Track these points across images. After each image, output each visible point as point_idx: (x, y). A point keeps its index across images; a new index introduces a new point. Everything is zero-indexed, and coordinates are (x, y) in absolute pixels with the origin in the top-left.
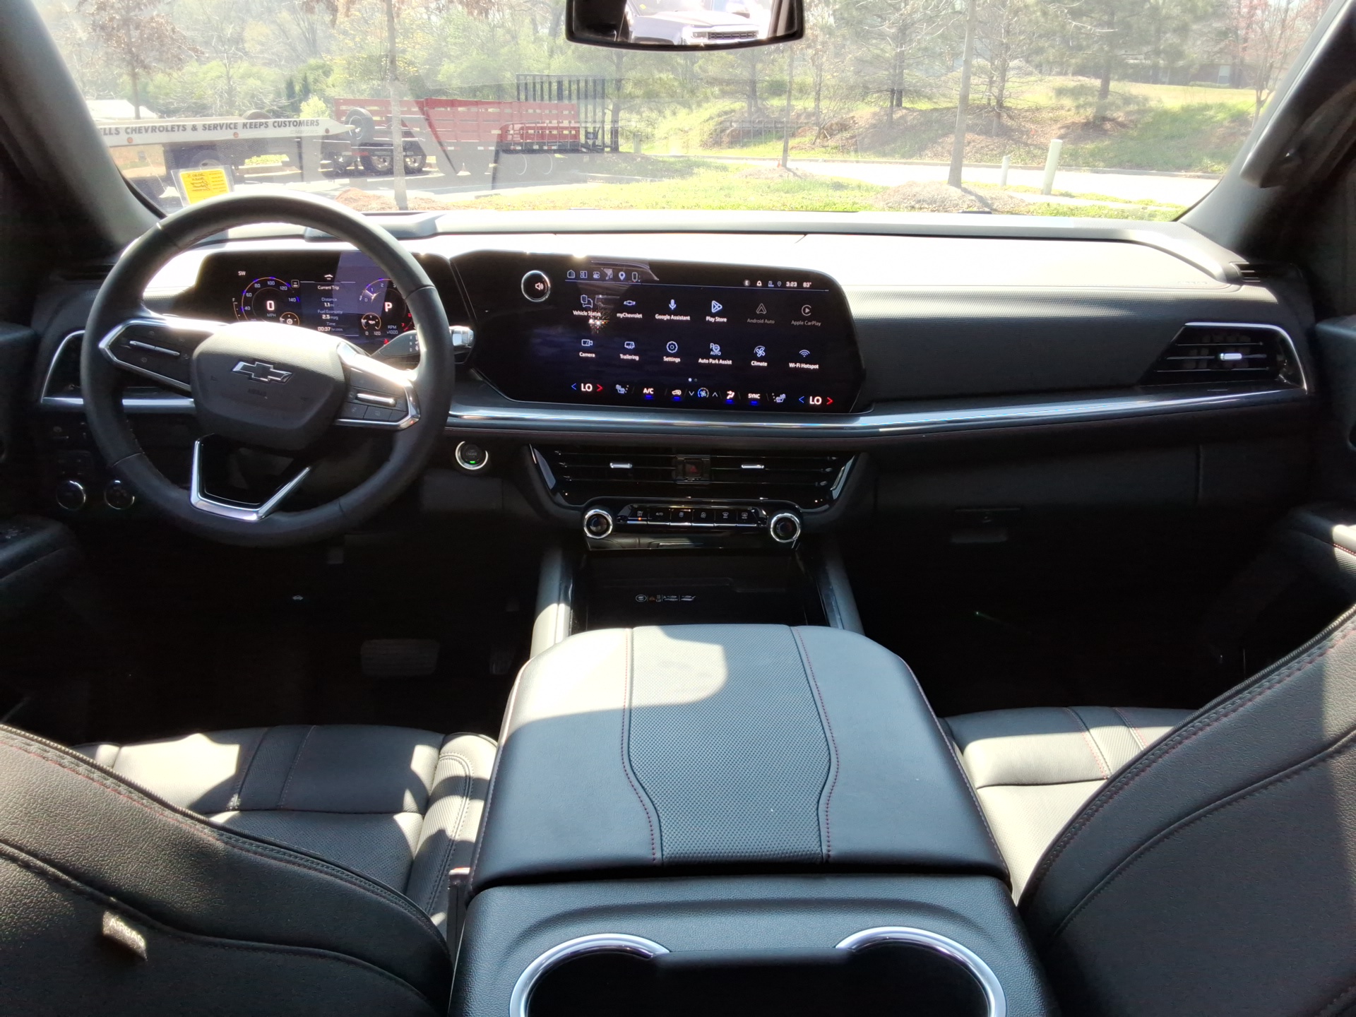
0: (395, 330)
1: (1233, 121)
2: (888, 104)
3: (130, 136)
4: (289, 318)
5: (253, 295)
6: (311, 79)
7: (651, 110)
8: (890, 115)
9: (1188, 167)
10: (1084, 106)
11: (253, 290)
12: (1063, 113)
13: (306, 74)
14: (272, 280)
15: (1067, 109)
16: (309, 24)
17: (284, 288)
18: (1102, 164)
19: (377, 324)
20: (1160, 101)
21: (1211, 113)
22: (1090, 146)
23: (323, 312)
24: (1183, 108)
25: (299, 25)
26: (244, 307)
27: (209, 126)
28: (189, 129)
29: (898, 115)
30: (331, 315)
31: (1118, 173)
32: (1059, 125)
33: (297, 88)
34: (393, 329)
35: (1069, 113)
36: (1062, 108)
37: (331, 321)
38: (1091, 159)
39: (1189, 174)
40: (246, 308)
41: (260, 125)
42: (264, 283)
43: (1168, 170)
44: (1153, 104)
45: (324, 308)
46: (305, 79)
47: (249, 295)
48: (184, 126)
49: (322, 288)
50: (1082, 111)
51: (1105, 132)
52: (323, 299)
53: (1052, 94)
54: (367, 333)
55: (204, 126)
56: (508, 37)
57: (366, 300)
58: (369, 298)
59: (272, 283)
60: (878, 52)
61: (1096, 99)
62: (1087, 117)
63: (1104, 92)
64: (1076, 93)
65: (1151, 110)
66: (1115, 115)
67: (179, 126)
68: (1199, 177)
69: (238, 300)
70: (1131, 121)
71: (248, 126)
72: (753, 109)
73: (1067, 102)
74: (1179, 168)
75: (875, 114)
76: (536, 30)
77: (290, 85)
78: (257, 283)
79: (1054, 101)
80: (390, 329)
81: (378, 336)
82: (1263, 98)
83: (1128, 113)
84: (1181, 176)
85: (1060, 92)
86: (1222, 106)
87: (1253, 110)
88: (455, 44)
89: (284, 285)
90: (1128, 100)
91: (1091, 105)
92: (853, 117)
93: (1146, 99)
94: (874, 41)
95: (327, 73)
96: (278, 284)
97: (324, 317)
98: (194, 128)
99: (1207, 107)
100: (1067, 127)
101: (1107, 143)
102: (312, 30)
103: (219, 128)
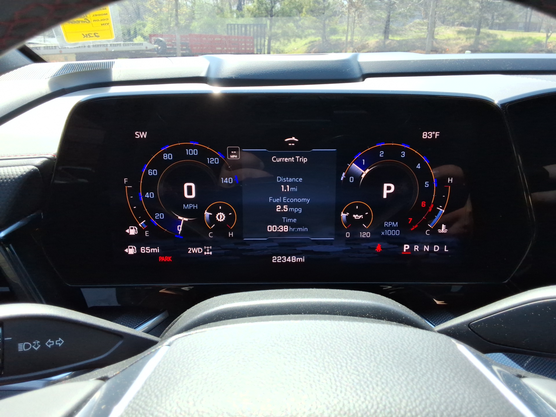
0: (395, 228)
1: (536, 45)
2: (383, 38)
3: (61, 49)
4: (220, 211)
5: (159, 173)
6: (137, 29)
7: (284, 39)
8: (384, 42)
10: (470, 38)
11: (159, 164)
12: (459, 41)
13: (135, 27)
14: (193, 147)
15: (461, 39)
16: (137, 6)
17: (213, 161)
19: (366, 220)
20: (502, 36)
21: (525, 41)
23: (277, 200)
24: (512, 39)
25: (133, 6)
26: (144, 194)
27: (95, 45)
28: (86, 47)
29: (388, 42)
30: (290, 205)
32: (458, 46)
33: (132, 32)
34: (391, 228)
35: (462, 41)
36: (459, 39)
37: (289, 214)
40: (147, 195)
41: (117, 45)
42: (179, 153)
44: (499, 37)
45: (280, 194)
46: (135, 29)
47: (152, 172)
48: (84, 46)
49: (279, 160)
50: (468, 40)
51: (479, 50)
52: (280, 179)
54: (348, 235)
56: (219, 11)
57: (352, 180)
58: (358, 177)
59: (194, 152)
60: (379, 15)
62: (470, 43)
65: (498, 40)
66: (483, 42)
67: (82, 46)
69: (134, 182)
70: (489, 45)
71: (112, 45)
72: (324, 40)
75: (377, 42)
76: (231, 8)
77: (129, 32)
78: (167, 152)
79: (456, 36)
80: (387, 228)
81: (366, 240)
82: (549, 35)
83: (488, 42)
85: (459, 32)
86: (531, 38)
87: (544, 40)
88: (198, 14)
89: (215, 156)
90: (489, 36)
91: (472, 38)
92: (368, 43)
93: (496, 35)
94: (377, 11)
95: (144, 26)
96: (204, 154)
97: (278, 209)
98: (89, 46)
99: (523, 39)
100: (462, 47)
102: (138, 9)
103: (100, 46)
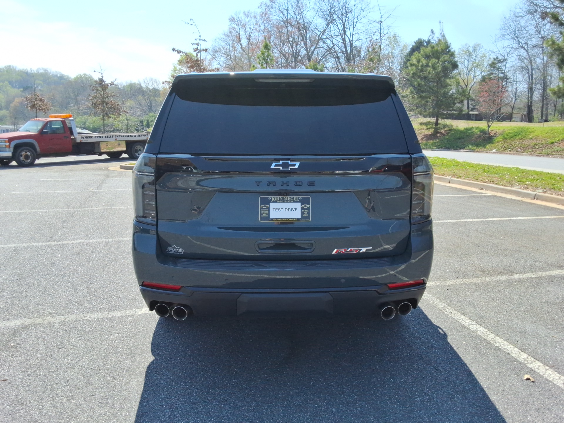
1: (481, 133)
3: (116, 138)
6: (150, 121)
9: (463, 148)
10: (430, 128)
12: (424, 131)
13: (148, 118)
18: (435, 147)
20: (457, 126)
21: (474, 130)
22: (431, 142)
24: (465, 129)
27: (140, 135)
28: (133, 136)
31: (441, 150)
32: (422, 135)
33: (145, 124)
35: (426, 131)
38: (431, 146)
39: (464, 150)
43: (457, 149)
44: (454, 127)
46: (148, 120)
48: (132, 135)
50: (429, 130)
51: (437, 137)
53: (419, 125)
55: (138, 135)
61: (434, 126)
62: (431, 132)
63: (437, 123)
64: (427, 124)
65: (454, 130)
66: (441, 131)
67: (131, 135)
68: (467, 151)
70: (446, 133)
73: (424, 127)
74: (461, 149)
79: (420, 127)
82: (490, 125)
83: (446, 131)
84: (461, 151)
86: (477, 128)
87: (487, 129)
90: (444, 126)
91: (432, 128)
93: (452, 126)
98: (135, 136)
99: (472, 128)
100: (424, 135)
101: (438, 140)
102: (150, 103)
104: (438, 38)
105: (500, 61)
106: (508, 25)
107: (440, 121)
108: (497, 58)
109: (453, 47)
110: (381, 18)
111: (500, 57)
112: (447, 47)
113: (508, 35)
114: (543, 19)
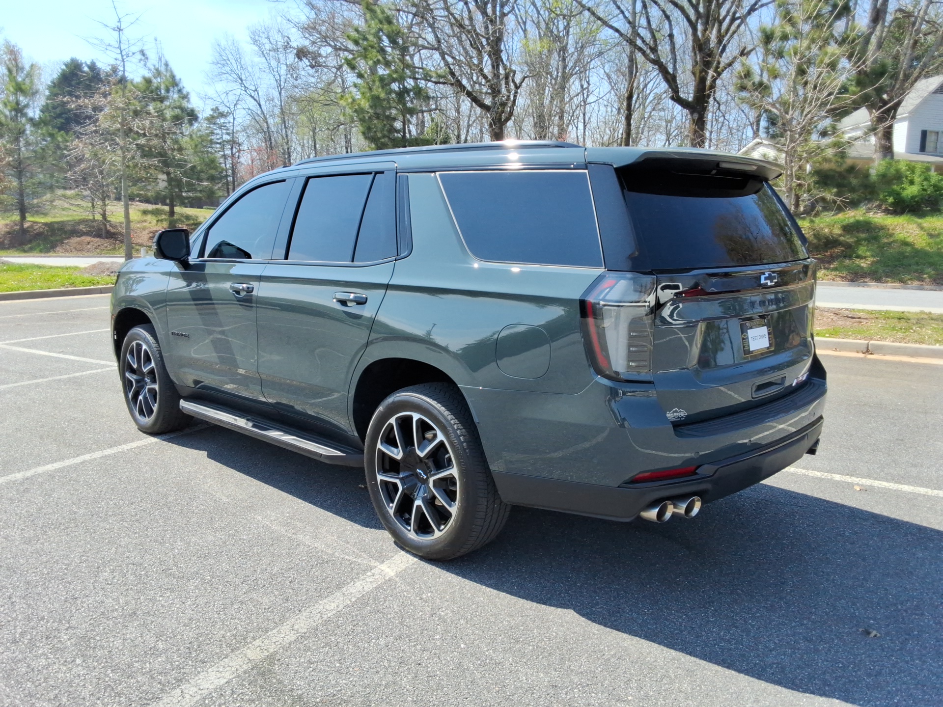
53: (139, 214)
61: (167, 217)
63: (172, 213)
64: (155, 213)
73: (149, 217)
104: (154, 66)
105: (222, 115)
106: (225, 58)
107: (177, 209)
108: (217, 109)
109: (185, 86)
110: (119, 21)
111: (223, 109)
112: (174, 82)
113: (228, 73)
114: (300, 58)
